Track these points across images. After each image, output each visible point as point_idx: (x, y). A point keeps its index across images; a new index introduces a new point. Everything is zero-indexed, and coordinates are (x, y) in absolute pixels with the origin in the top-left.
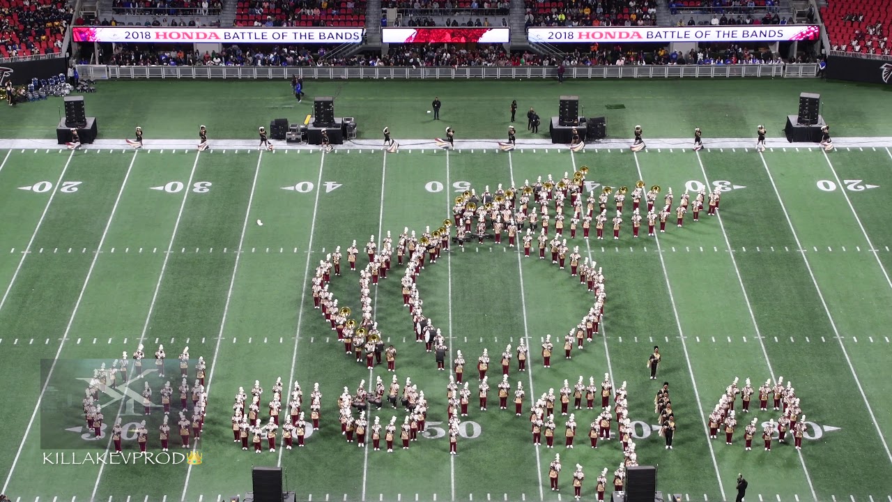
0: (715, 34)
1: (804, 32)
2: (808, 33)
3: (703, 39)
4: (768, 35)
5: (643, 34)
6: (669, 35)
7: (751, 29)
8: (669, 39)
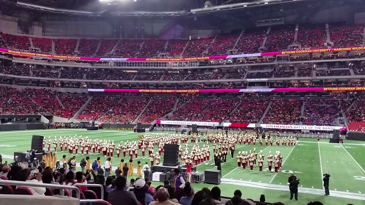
0: (314, 128)
1: (342, 128)
2: (343, 129)
3: (311, 129)
4: (330, 129)
5: (293, 127)
6: (301, 127)
7: (325, 127)
8: (300, 129)
